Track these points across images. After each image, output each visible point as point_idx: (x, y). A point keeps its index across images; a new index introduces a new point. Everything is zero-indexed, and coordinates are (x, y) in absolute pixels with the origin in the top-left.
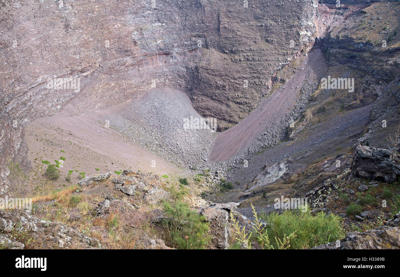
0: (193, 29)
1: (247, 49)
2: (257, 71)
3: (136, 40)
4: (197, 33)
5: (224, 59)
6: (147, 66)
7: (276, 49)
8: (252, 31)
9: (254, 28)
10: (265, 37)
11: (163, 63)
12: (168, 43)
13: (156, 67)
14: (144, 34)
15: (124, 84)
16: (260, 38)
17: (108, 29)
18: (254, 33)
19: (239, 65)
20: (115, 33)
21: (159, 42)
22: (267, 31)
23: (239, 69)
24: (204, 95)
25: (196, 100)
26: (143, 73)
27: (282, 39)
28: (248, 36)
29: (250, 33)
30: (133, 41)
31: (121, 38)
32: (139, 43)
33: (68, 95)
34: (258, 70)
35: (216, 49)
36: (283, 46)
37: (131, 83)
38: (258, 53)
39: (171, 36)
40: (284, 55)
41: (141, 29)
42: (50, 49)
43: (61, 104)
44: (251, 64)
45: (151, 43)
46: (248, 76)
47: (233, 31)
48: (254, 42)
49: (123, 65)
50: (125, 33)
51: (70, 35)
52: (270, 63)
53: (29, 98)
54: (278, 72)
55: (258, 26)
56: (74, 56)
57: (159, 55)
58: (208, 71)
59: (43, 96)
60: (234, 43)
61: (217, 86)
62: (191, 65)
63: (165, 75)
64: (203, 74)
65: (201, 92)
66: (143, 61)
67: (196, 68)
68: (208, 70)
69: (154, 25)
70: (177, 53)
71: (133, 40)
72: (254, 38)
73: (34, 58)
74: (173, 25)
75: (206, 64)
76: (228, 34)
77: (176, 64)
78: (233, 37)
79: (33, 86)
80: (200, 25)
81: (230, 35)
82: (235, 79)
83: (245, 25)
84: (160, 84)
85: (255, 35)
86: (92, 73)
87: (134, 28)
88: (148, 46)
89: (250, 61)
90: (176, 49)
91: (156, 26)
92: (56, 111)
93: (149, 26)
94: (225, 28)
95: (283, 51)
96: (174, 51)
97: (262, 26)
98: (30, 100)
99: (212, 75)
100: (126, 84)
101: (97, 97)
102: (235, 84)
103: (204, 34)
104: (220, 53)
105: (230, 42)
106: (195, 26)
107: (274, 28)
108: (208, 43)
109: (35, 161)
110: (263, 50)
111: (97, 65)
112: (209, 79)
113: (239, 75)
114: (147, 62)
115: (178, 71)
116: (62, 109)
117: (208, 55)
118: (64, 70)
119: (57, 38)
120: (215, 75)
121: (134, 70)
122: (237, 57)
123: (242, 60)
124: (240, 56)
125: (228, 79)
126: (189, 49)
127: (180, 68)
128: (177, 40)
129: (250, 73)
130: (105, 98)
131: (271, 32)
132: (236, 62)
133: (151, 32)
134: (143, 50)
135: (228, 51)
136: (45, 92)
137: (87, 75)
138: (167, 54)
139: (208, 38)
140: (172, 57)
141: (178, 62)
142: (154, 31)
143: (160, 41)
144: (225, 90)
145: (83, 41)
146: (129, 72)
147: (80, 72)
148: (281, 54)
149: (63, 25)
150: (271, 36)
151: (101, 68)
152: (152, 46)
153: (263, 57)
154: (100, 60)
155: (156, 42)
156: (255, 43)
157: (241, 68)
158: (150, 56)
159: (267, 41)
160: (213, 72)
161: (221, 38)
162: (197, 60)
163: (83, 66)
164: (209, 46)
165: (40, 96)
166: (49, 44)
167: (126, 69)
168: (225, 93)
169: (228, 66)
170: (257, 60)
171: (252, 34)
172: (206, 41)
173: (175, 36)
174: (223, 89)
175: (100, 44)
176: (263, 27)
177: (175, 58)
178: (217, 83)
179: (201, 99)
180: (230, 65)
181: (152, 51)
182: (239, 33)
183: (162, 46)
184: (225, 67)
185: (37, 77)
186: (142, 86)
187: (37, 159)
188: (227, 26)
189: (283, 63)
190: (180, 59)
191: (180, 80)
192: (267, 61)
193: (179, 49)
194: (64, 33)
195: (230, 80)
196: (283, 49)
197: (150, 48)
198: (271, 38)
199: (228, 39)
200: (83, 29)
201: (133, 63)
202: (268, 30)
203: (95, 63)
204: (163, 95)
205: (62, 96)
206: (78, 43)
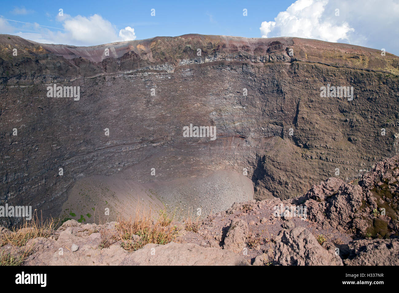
0: (271, 115)
1: (322, 145)
2: (328, 174)
3: (213, 120)
4: (275, 120)
5: (296, 152)
6: (220, 147)
7: (359, 151)
8: (333, 126)
9: (336, 122)
10: (348, 135)
11: (236, 145)
12: (246, 127)
13: (228, 149)
14: (223, 115)
15: (192, 160)
16: (342, 135)
17: (187, 107)
18: (335, 128)
19: (310, 162)
20: (193, 111)
21: (237, 124)
22: (352, 128)
23: (308, 168)
24: (266, 188)
25: (258, 191)
26: (213, 152)
27: (369, 139)
28: (326, 131)
29: (330, 128)
30: (210, 121)
31: (199, 117)
32: (216, 123)
33: (132, 161)
34: (330, 173)
35: (290, 140)
36: (370, 148)
37: (199, 160)
38: (335, 152)
39: (250, 120)
40: (369, 160)
41: (221, 110)
42: (127, 120)
43: (122, 167)
44: (322, 164)
45: (229, 124)
46: (316, 177)
47: (311, 123)
48: (332, 138)
49: (195, 142)
50: (203, 112)
51: (150, 110)
52: (346, 167)
53: (92, 157)
54: (356, 181)
55: (342, 121)
56: (148, 128)
57: (235, 137)
58: (274, 163)
59: (106, 158)
60: (309, 136)
61: (279, 181)
62: (261, 153)
63: (235, 158)
64: (268, 166)
65: (264, 183)
66: (217, 141)
67: (264, 157)
68: (273, 161)
69: (234, 107)
70: (253, 138)
71: (211, 119)
72: (334, 134)
73: (108, 125)
74: (253, 109)
75: (274, 155)
76: (305, 126)
77: (248, 149)
78: (310, 130)
79: (100, 148)
80: (279, 112)
81: (307, 127)
82: (300, 177)
83: (326, 118)
84: (229, 167)
85: (336, 131)
86: (161, 144)
87: (213, 108)
88: (226, 127)
89: (322, 160)
90: (252, 134)
91: (237, 109)
92: (115, 173)
93: (229, 108)
94: (303, 118)
95: (369, 155)
96: (250, 136)
97: (346, 121)
98: (91, 159)
99: (277, 168)
100: (193, 160)
101: (160, 167)
102: (299, 183)
103: (282, 122)
104: (294, 145)
105: (306, 135)
106: (274, 113)
107: (361, 125)
108: (284, 133)
109: (65, 211)
110: (341, 150)
111: (169, 138)
112: (272, 172)
113: (306, 174)
114: (221, 143)
115: (248, 157)
116: (121, 171)
117: (279, 146)
118: (135, 139)
119: (136, 111)
120: (281, 169)
121: (206, 148)
122: (308, 153)
123: (314, 157)
124: (312, 152)
125: (293, 177)
126: (265, 135)
127: (251, 154)
128: (255, 125)
129: (320, 174)
130: (168, 170)
131: (357, 130)
132: (306, 159)
133: (230, 114)
134: (220, 130)
135: (302, 145)
136: (109, 155)
137: (156, 146)
138: (243, 137)
139: (285, 127)
140: (246, 141)
141: (251, 147)
142: (234, 113)
143: (239, 123)
144: (287, 188)
145: (160, 116)
146: (200, 149)
147: (150, 142)
148: (365, 158)
149: (145, 101)
150: (355, 134)
151: (172, 142)
152: (230, 128)
153: (339, 159)
154: (173, 134)
155: (234, 124)
156: (334, 140)
157: (310, 166)
158: (226, 137)
159: (350, 140)
160: (278, 165)
161: (297, 129)
162: (268, 149)
163: (155, 137)
164: (284, 136)
165: (103, 157)
166: (126, 115)
167: (198, 146)
168: (287, 192)
169: (296, 162)
170: (331, 160)
171: (332, 129)
172: (283, 130)
173: (253, 120)
174: (285, 187)
175: (176, 120)
176: (347, 123)
177: (249, 143)
178: (280, 178)
179: (263, 192)
180: (299, 161)
181: (229, 132)
182: (316, 126)
183: (239, 129)
184: (292, 162)
185: (107, 141)
186: (209, 165)
187: (68, 209)
188: (305, 116)
189: (365, 170)
190: (253, 144)
191: (248, 167)
192: (343, 164)
193: (256, 134)
194: (144, 108)
195: (295, 178)
196: (369, 153)
197: (227, 129)
198: (354, 137)
199: (304, 131)
200: (162, 105)
201: (206, 141)
202: (353, 126)
203: (167, 137)
204: (228, 178)
205: (125, 160)
206: (155, 117)
